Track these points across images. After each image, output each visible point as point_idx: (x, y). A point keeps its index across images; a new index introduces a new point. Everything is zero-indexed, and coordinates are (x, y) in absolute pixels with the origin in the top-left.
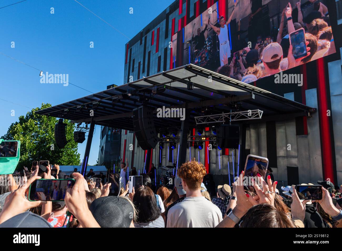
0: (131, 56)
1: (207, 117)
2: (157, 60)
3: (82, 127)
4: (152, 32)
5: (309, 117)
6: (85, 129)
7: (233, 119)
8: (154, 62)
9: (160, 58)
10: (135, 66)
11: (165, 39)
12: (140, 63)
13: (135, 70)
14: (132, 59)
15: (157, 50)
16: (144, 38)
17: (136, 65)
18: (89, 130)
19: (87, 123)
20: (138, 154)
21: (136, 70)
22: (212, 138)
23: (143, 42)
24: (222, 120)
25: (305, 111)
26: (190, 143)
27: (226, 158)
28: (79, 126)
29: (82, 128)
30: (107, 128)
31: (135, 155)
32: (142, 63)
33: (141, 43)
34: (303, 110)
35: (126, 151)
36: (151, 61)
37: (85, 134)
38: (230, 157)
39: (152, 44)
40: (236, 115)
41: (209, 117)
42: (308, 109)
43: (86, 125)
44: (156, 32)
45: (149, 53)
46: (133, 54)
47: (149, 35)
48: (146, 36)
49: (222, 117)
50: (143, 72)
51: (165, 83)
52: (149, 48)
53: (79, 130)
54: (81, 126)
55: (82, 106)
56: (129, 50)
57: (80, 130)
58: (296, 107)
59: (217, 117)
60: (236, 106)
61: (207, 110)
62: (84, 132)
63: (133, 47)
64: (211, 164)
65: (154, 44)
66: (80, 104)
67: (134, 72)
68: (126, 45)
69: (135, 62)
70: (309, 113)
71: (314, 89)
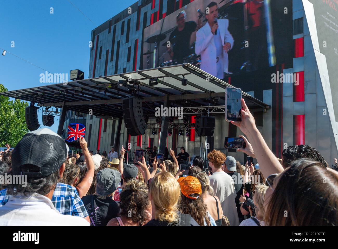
0: (98, 43)
1: (187, 109)
2: (127, 50)
3: (51, 110)
4: (122, 22)
5: (265, 112)
6: (55, 113)
7: (210, 112)
8: (123, 52)
9: (130, 49)
10: (102, 54)
11: (136, 31)
12: (108, 51)
13: (102, 57)
14: (99, 46)
15: (127, 41)
16: (112, 27)
17: (104, 53)
18: (59, 114)
19: (57, 107)
20: (104, 138)
21: (104, 58)
22: (181, 126)
23: (112, 31)
24: (200, 112)
25: (263, 108)
26: (158, 129)
27: (192, 143)
28: (47, 110)
29: (51, 112)
30: (71, 112)
31: (101, 139)
32: (110, 51)
33: (109, 32)
34: (262, 106)
35: (91, 135)
36: (120, 50)
37: (54, 117)
38: (196, 143)
39: (122, 33)
40: (213, 108)
41: (189, 109)
42: (265, 106)
43: (56, 109)
44: (126, 23)
45: (119, 42)
46: (101, 41)
47: (119, 25)
48: (116, 25)
49: (200, 110)
50: (112, 60)
51: (159, 77)
52: (119, 37)
53: (47, 114)
54: (49, 109)
55: (60, 91)
56: (96, 37)
57: (49, 113)
58: (257, 104)
59: (196, 109)
60: (214, 101)
61: (186, 102)
62: (53, 115)
63: (100, 34)
64: (178, 148)
65: (124, 34)
66: (58, 89)
67: (101, 59)
68: (93, 32)
69: (103, 50)
70: (265, 109)
71: (270, 90)
